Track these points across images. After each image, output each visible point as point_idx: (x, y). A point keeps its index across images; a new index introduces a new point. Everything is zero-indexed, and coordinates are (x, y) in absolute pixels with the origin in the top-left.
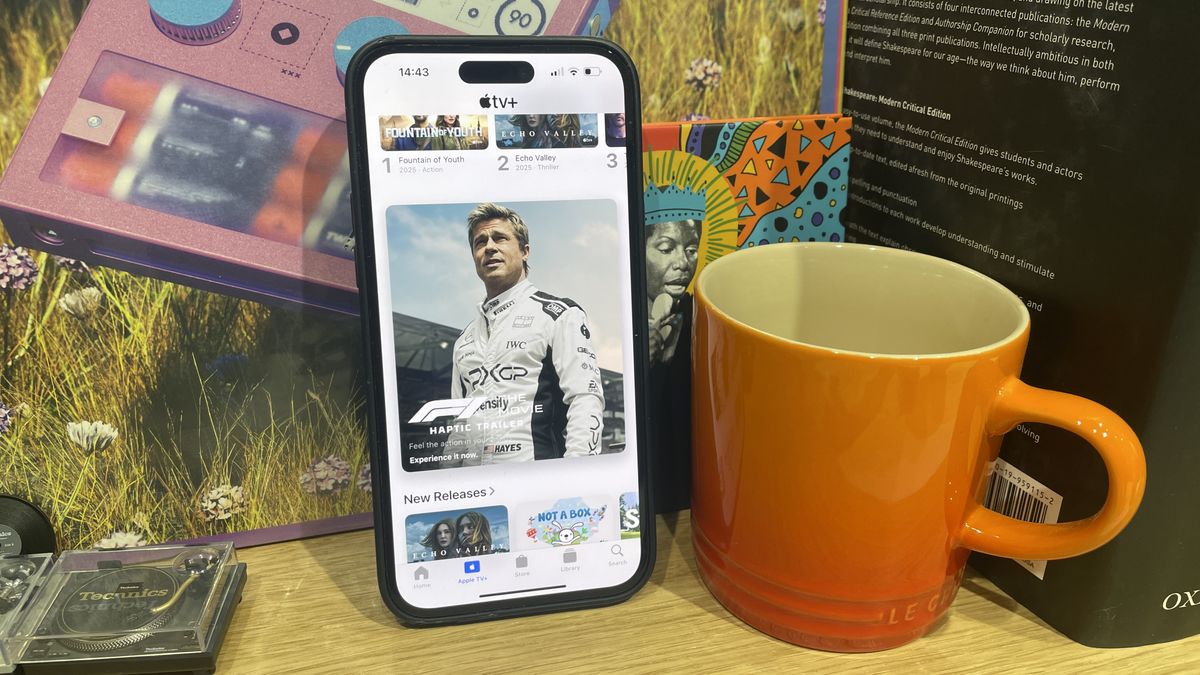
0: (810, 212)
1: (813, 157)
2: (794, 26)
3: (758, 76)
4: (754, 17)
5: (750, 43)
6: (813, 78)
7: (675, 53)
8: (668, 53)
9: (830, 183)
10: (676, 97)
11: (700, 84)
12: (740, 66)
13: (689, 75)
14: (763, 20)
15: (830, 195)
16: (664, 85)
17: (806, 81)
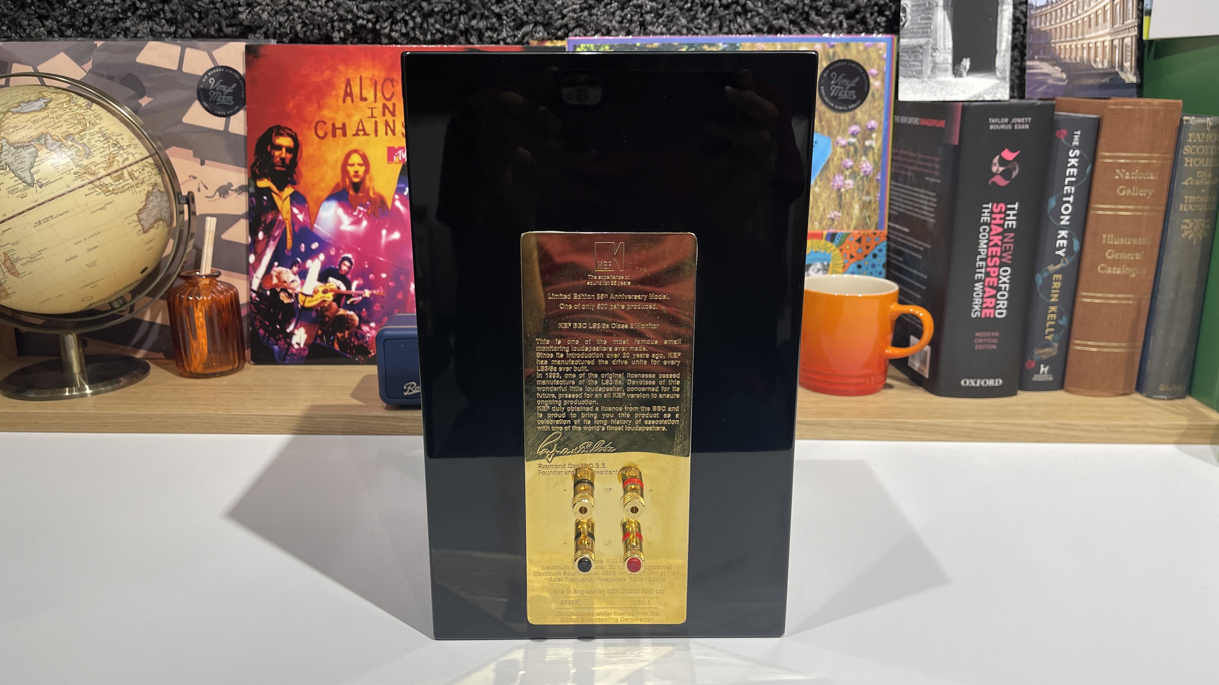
0: (871, 263)
1: (872, 244)
2: (868, 201)
3: (854, 217)
4: (852, 198)
5: (851, 207)
6: (875, 218)
7: (824, 210)
8: (821, 209)
9: (878, 253)
10: (824, 223)
11: (833, 220)
12: (848, 214)
13: (829, 216)
14: (856, 199)
15: (878, 258)
16: (820, 220)
17: (873, 220)
